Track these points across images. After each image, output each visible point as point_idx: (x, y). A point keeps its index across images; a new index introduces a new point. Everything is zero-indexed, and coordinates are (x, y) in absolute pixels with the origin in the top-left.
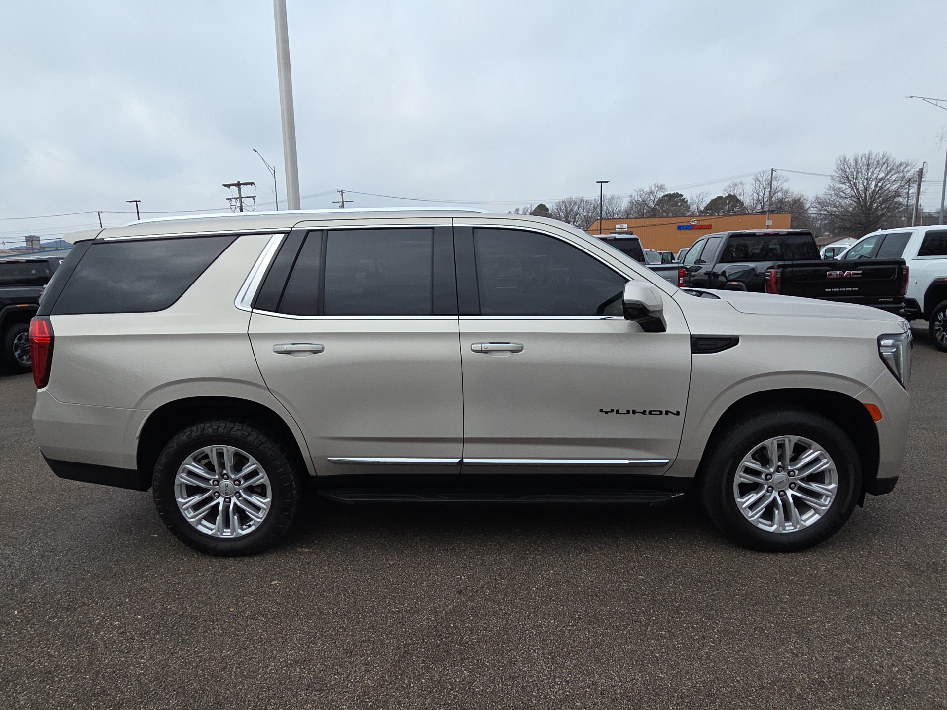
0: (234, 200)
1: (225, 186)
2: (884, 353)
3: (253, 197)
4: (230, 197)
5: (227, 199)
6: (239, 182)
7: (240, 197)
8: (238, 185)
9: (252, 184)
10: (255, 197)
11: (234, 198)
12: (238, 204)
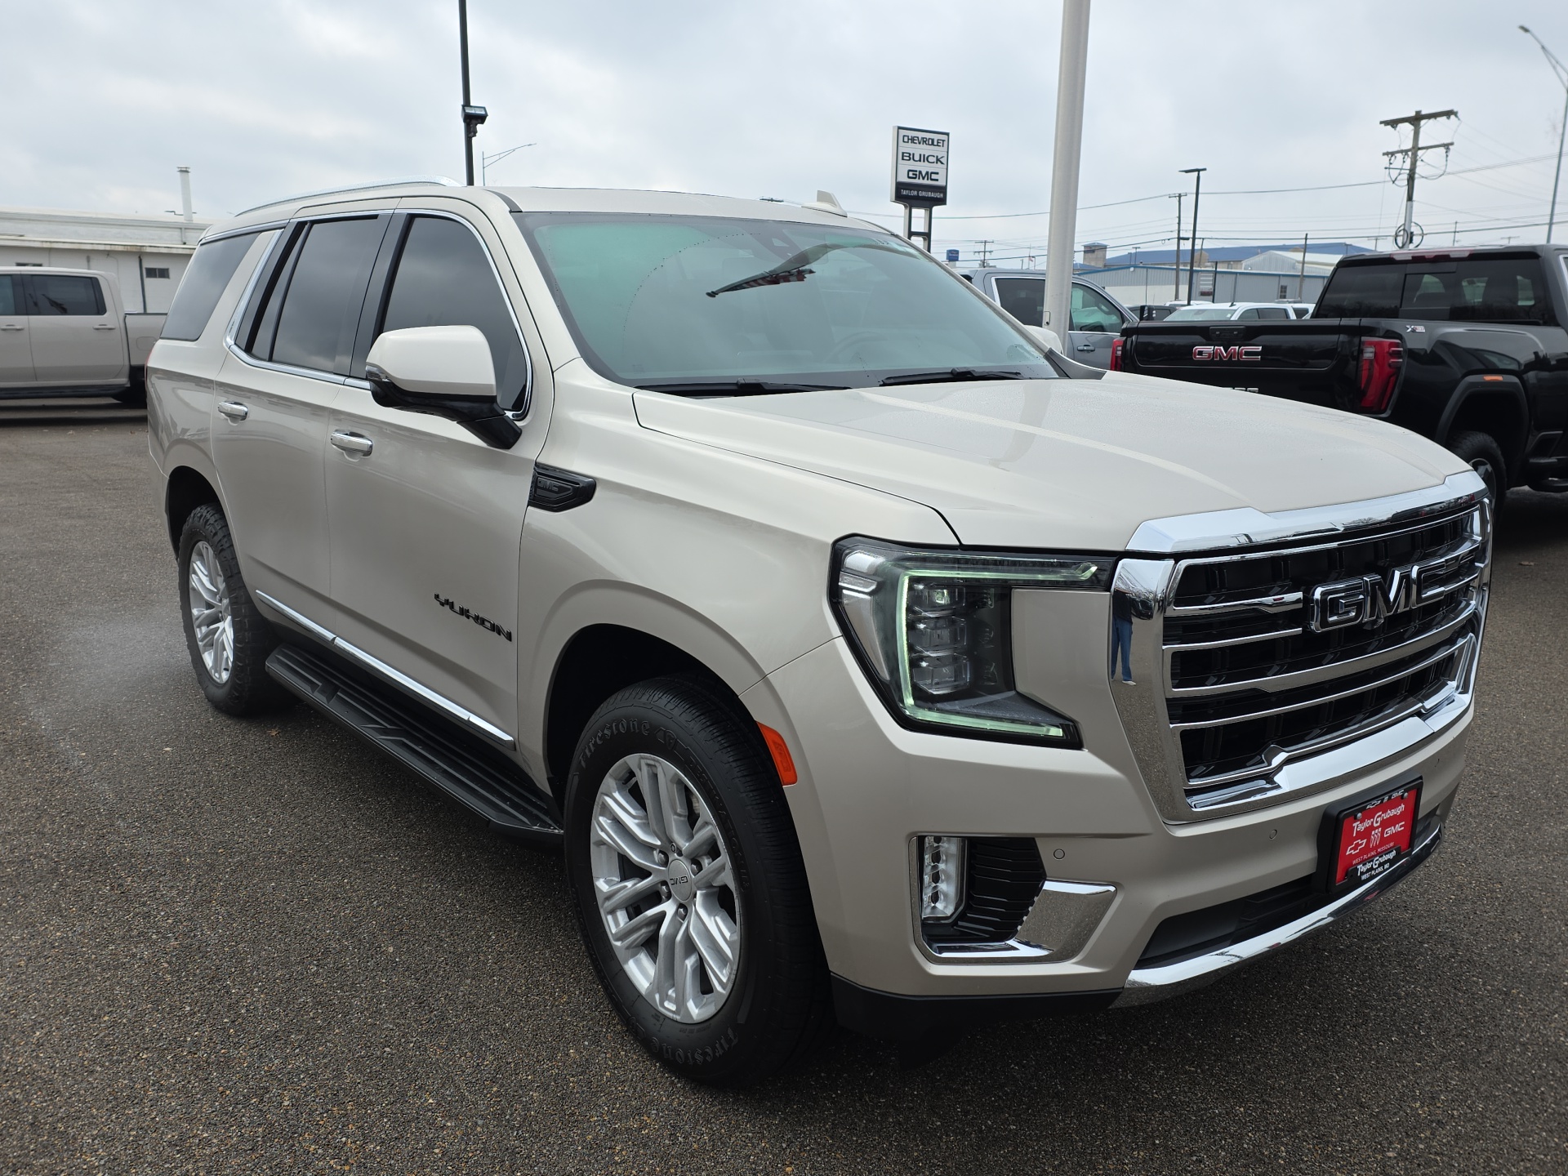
0: (1400, 156)
1: (1386, 123)
2: (845, 592)
3: (1447, 146)
4: (1390, 151)
5: (1384, 154)
6: (1418, 113)
7: (1413, 147)
8: (1416, 120)
9: (1448, 114)
10: (1452, 144)
11: (1401, 152)
12: (1408, 165)
